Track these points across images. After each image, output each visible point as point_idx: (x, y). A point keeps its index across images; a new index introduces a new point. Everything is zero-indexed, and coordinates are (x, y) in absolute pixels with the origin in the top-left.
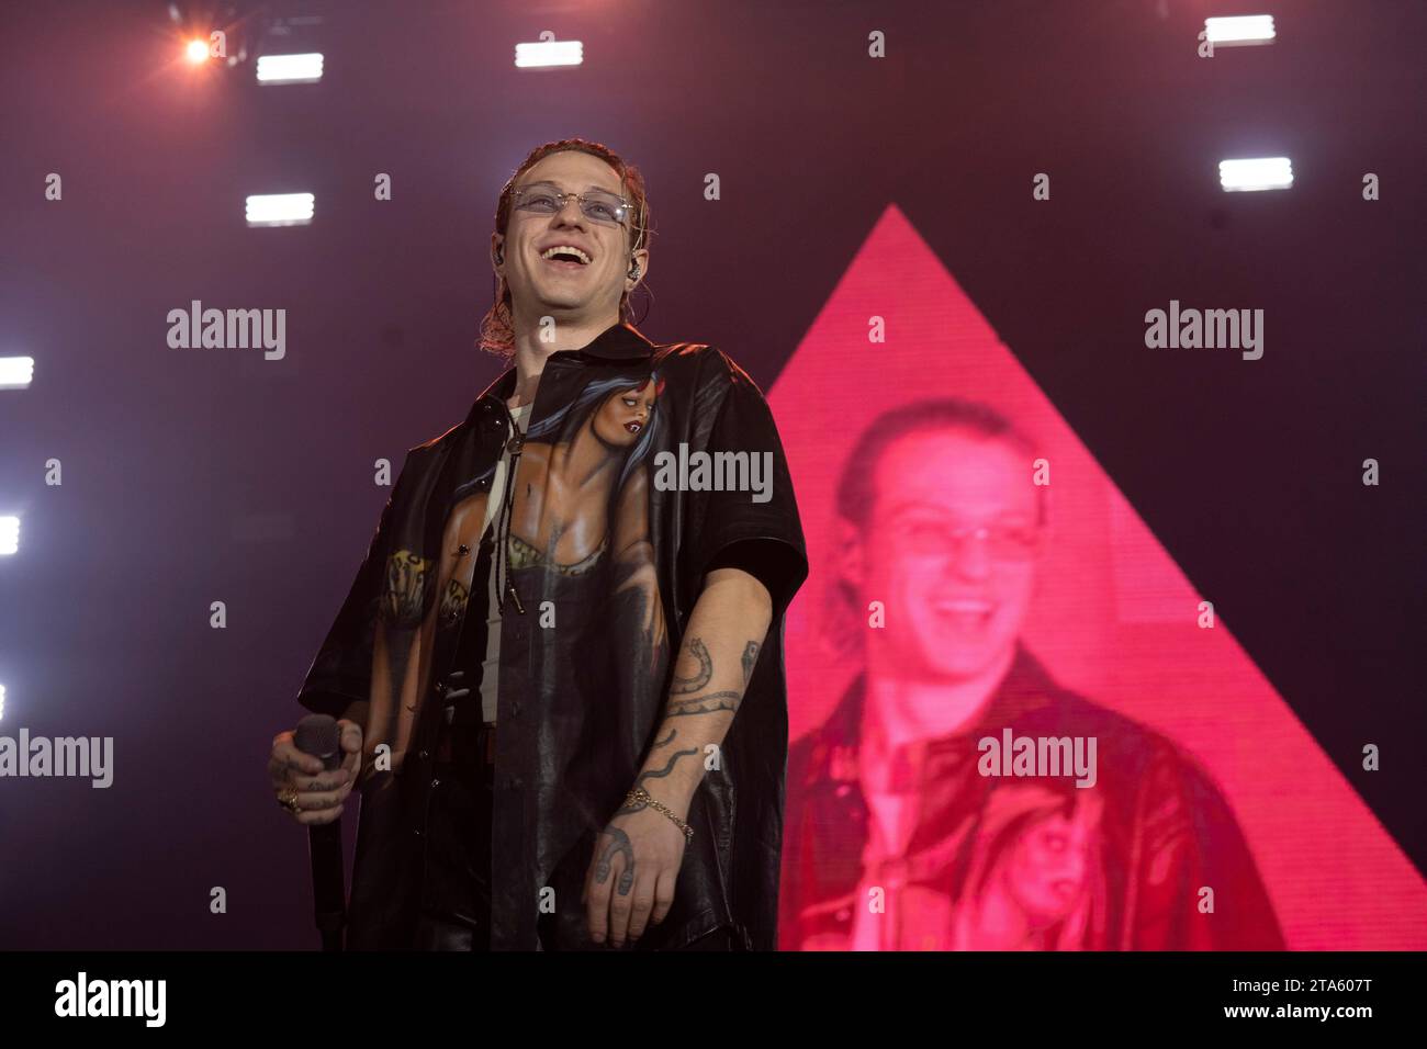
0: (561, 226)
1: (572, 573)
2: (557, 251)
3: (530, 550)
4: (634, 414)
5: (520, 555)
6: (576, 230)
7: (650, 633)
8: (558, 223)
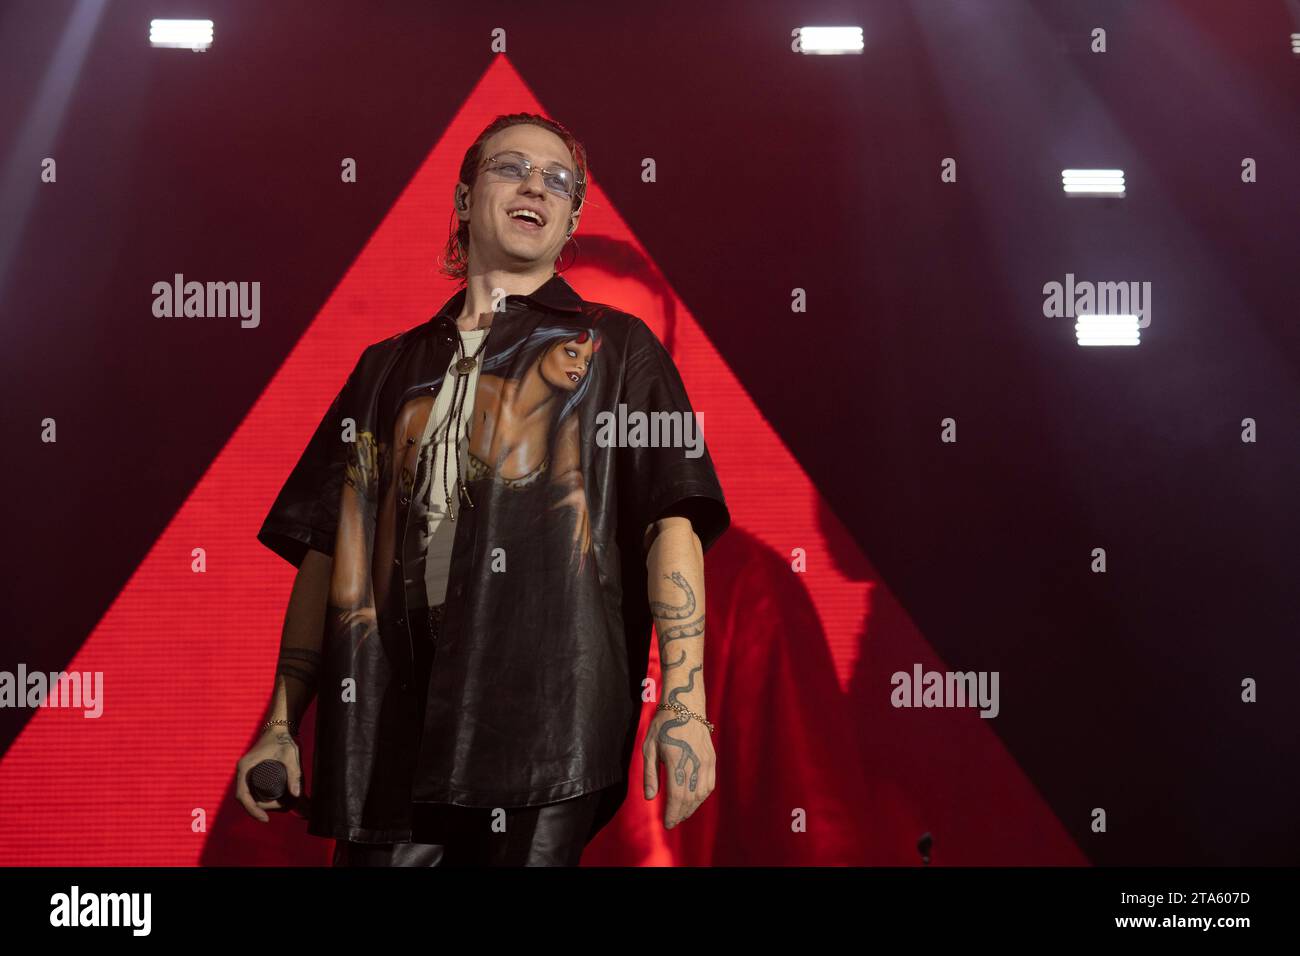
0: (528, 193)
1: (515, 485)
2: (520, 213)
3: (483, 466)
4: (575, 366)
5: (475, 470)
6: (539, 198)
7: (579, 542)
8: (525, 190)
